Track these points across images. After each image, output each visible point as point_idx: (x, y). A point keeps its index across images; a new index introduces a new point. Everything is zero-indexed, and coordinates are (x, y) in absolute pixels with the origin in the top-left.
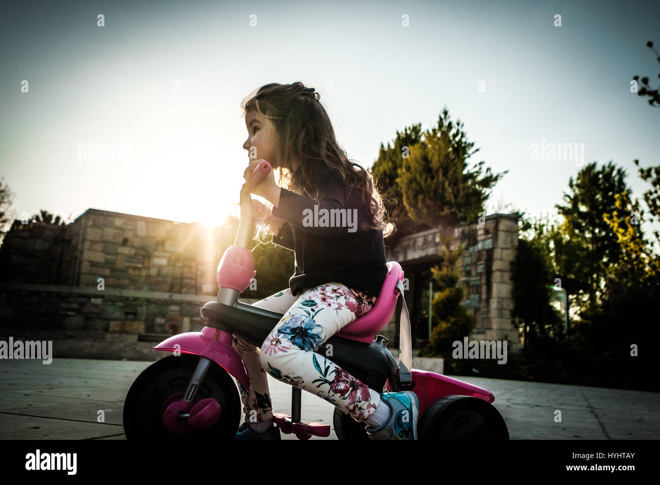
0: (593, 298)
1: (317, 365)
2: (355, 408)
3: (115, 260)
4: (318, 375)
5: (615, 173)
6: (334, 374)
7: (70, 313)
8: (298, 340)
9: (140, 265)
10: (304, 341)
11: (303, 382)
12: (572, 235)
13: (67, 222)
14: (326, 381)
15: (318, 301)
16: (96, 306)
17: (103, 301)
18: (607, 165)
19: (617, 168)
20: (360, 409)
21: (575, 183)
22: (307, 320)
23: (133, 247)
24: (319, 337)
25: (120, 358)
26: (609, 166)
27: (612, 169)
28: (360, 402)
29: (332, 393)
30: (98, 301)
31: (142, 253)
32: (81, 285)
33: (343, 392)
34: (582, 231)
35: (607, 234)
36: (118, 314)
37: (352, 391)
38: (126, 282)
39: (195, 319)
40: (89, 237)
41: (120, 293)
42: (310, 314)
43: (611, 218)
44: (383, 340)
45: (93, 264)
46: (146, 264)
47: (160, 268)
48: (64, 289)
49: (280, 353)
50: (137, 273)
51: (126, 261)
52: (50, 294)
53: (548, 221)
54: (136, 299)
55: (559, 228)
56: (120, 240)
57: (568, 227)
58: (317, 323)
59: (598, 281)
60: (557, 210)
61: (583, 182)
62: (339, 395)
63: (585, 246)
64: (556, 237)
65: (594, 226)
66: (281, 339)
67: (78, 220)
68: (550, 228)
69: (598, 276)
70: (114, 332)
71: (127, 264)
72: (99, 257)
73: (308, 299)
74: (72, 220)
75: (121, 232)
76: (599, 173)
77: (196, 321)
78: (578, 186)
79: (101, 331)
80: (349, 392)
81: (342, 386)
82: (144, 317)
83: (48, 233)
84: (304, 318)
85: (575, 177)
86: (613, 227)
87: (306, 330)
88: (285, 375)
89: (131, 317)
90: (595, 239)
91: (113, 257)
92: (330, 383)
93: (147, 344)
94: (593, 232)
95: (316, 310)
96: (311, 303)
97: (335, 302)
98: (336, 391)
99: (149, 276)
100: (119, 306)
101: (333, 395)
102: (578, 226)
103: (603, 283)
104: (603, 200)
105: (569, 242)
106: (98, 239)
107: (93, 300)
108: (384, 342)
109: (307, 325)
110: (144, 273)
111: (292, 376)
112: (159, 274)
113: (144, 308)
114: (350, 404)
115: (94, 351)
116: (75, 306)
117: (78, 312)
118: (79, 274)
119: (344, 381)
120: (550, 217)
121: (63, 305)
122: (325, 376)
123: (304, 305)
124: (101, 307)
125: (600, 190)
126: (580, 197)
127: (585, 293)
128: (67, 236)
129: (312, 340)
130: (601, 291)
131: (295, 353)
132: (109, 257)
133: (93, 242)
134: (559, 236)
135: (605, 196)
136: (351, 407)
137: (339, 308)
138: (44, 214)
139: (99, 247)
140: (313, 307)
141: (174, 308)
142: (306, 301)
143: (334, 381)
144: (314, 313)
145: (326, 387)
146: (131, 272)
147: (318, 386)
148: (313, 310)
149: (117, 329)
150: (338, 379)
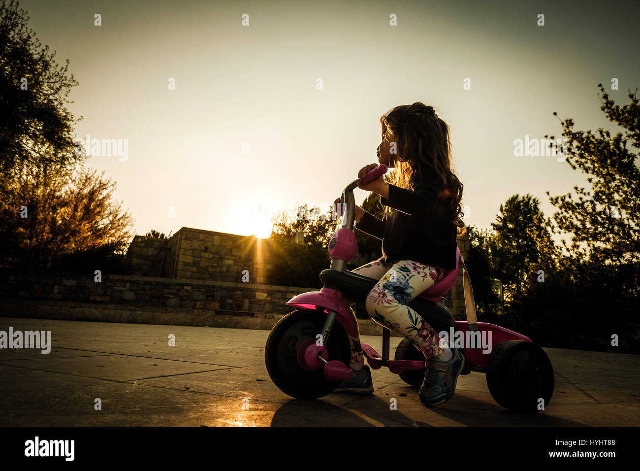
0: (518, 287)
1: (411, 316)
2: (430, 349)
3: (200, 261)
4: (411, 324)
5: (531, 202)
6: (421, 324)
7: (170, 296)
8: (399, 297)
9: (216, 265)
10: (402, 298)
11: (399, 328)
12: (504, 244)
13: (168, 237)
14: (416, 329)
15: (411, 269)
16: (187, 291)
17: (192, 288)
18: (526, 196)
19: (533, 198)
20: (433, 350)
21: (504, 209)
22: (404, 282)
23: (211, 253)
24: (411, 296)
25: (204, 326)
26: (527, 198)
27: (530, 199)
28: (434, 345)
29: (417, 337)
30: (189, 288)
31: (217, 256)
32: (178, 278)
33: (425, 337)
34: (510, 241)
35: (527, 242)
36: (201, 297)
37: (431, 337)
38: (206, 276)
39: (252, 300)
40: (183, 246)
41: (203, 282)
42: (406, 278)
43: (531, 231)
44: (444, 301)
45: (185, 264)
46: (220, 264)
47: (229, 266)
48: (166, 280)
49: (386, 304)
50: (214, 270)
51: (207, 262)
52: (157, 283)
53: (486, 235)
54: (213, 287)
55: (494, 239)
56: (203, 248)
57: (500, 239)
58: (411, 285)
59: (522, 275)
60: (492, 227)
61: (509, 208)
62: (422, 339)
63: (512, 251)
64: (492, 245)
65: (519, 238)
66: (387, 294)
67: (175, 235)
68: (488, 239)
69: (522, 271)
70: (199, 309)
71: (207, 264)
72: (189, 259)
73: (403, 267)
74: (172, 235)
75: (203, 243)
76: (520, 202)
77: (253, 301)
78: (506, 210)
79: (191, 308)
80: (429, 338)
81: (425, 333)
82: (218, 299)
83: (157, 244)
84: (402, 280)
85: (504, 205)
86: (534, 237)
87: (404, 289)
88: (387, 320)
89: (210, 298)
90: (519, 246)
91: (199, 259)
92: (418, 330)
93: (222, 316)
94: (517, 242)
95: (410, 275)
96: (407, 270)
97: (423, 271)
98: (421, 336)
99: (221, 272)
100: (202, 291)
101: (418, 339)
102: (507, 238)
103: (525, 277)
104: (523, 220)
105: (501, 249)
106: (189, 247)
107: (185, 287)
108: (445, 302)
109: (404, 285)
110: (218, 270)
111: (392, 322)
112: (228, 271)
113: (219, 292)
114: (428, 346)
115: (187, 321)
116: (174, 291)
117: (176, 295)
118: (177, 270)
119: (426, 329)
120: (488, 232)
121: (166, 291)
122: (415, 325)
123: (401, 270)
124: (191, 292)
125: (522, 213)
126: (508, 219)
127: (513, 283)
128: (168, 246)
129: (406, 297)
130: (525, 282)
131: (397, 306)
132: (195, 259)
133: (185, 250)
134: (495, 245)
135: (525, 217)
136: (428, 348)
137: (425, 276)
138: (153, 232)
139: (189, 253)
140: (408, 273)
141: (239, 293)
142: (402, 267)
143: (420, 329)
144: (409, 278)
145: (415, 332)
146: (210, 269)
147: (409, 332)
148: (408, 275)
149: (201, 306)
150: (423, 328)
